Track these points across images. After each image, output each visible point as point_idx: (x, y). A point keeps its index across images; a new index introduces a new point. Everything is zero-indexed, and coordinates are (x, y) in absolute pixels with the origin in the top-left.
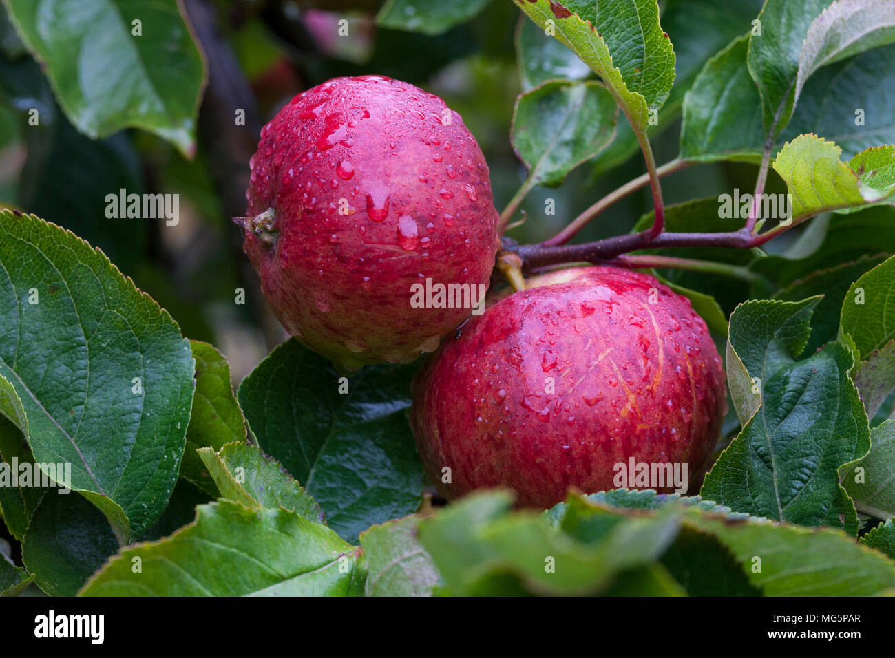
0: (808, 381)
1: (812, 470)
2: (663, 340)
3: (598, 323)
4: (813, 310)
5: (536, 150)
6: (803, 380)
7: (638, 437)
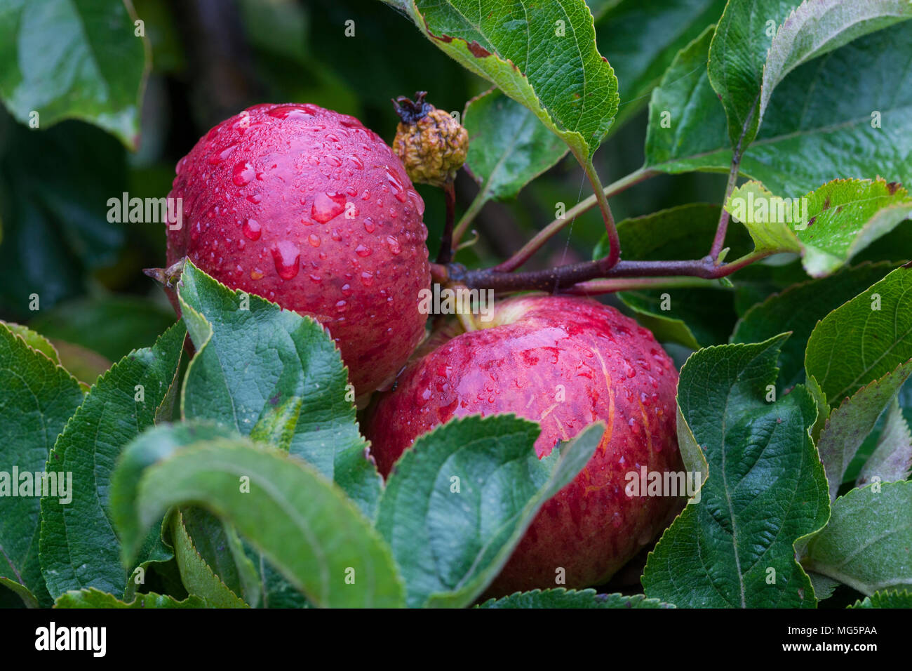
0: (771, 432)
1: (774, 533)
2: (615, 390)
3: (541, 375)
4: (780, 349)
5: (489, 159)
6: (766, 432)
7: (587, 500)
